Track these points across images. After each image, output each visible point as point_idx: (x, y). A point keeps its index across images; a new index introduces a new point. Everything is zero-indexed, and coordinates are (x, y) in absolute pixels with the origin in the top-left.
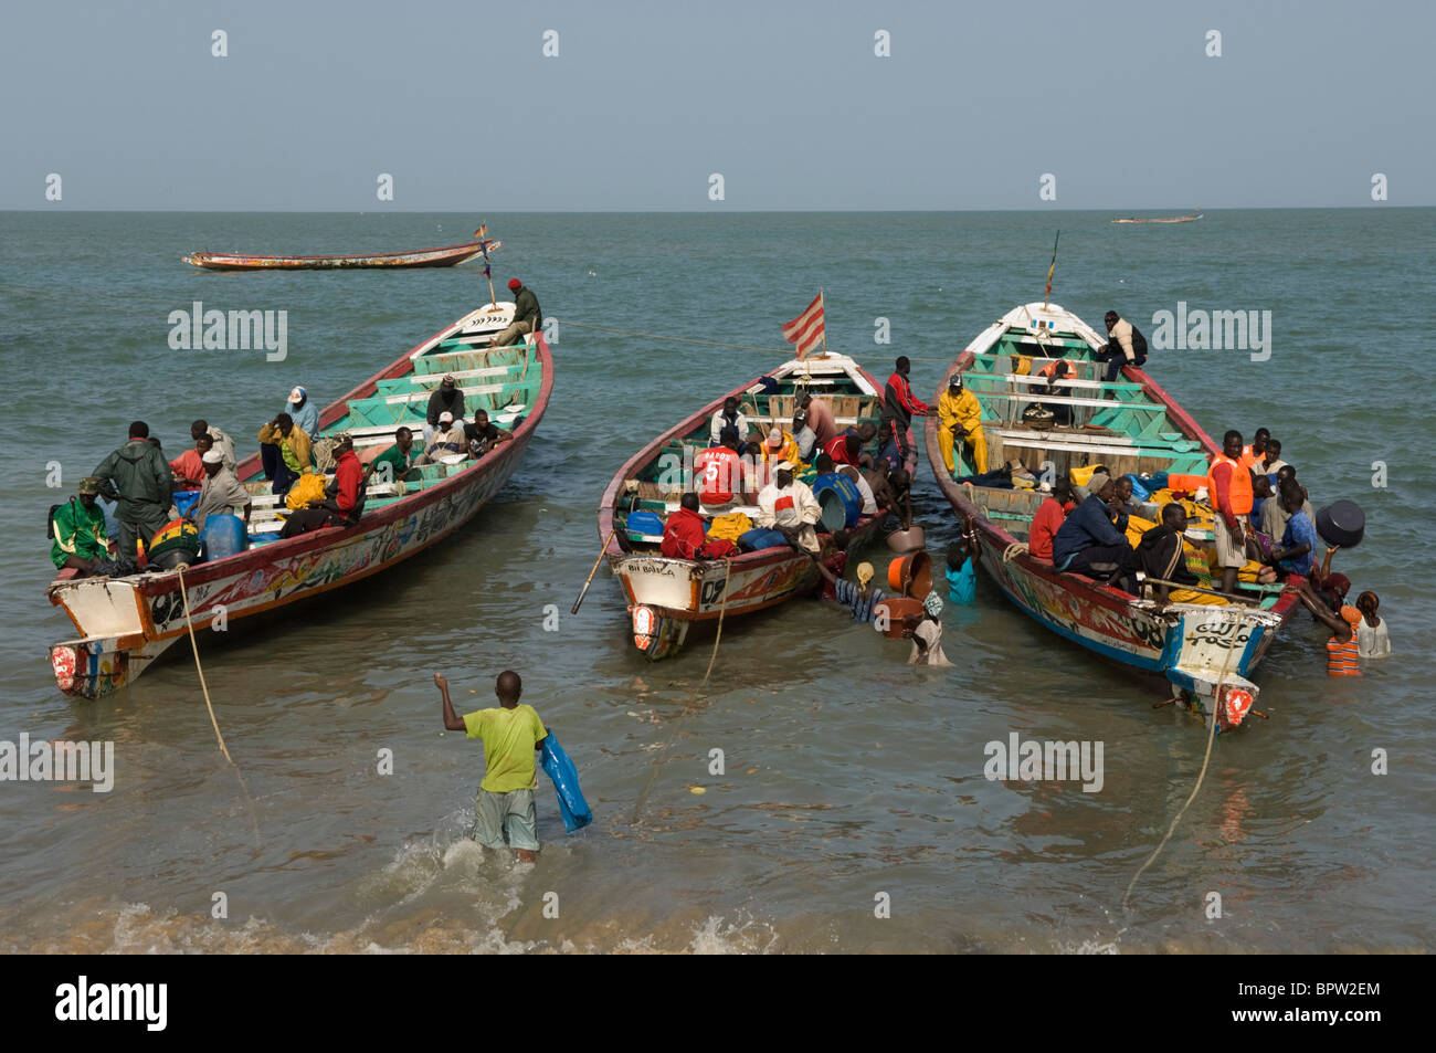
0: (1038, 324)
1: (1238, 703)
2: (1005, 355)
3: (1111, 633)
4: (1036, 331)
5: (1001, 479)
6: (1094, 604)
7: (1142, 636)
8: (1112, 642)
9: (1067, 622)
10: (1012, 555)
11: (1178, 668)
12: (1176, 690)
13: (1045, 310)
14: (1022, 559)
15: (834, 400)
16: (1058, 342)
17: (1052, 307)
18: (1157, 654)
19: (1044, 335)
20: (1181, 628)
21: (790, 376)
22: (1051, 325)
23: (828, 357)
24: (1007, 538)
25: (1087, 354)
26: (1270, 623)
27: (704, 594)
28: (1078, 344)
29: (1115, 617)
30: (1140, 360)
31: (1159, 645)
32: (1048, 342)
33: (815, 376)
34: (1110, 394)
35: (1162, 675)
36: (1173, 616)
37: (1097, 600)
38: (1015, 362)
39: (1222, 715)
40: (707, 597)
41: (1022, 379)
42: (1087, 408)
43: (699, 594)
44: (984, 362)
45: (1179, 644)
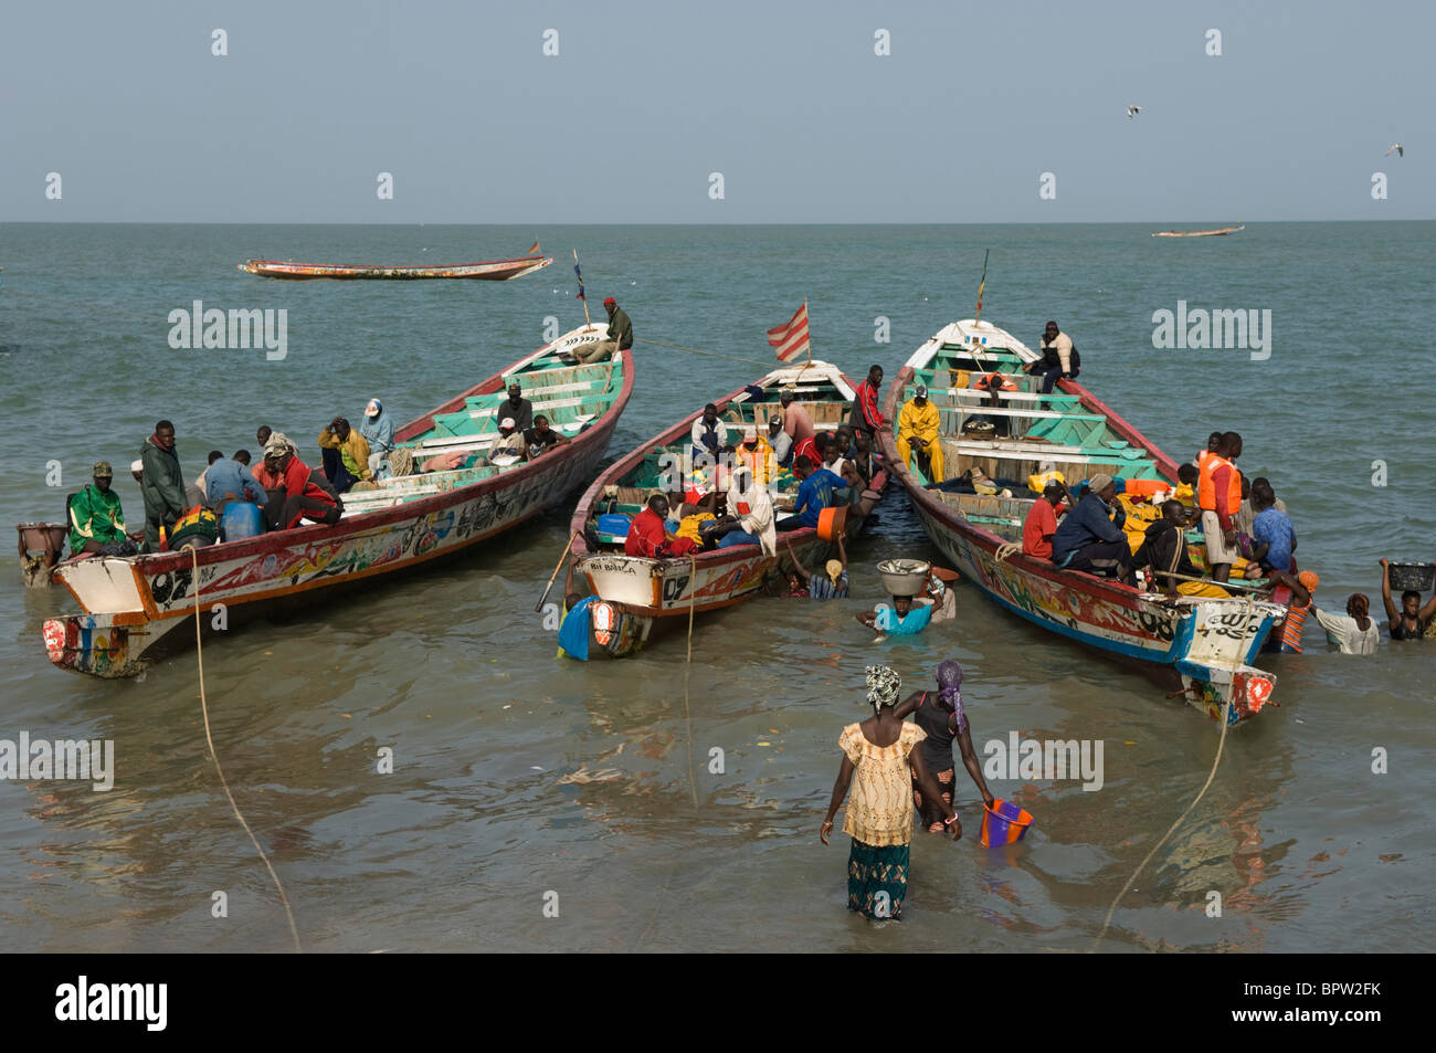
0: (971, 340)
1: (1258, 690)
2: (943, 371)
3: (1116, 627)
4: (970, 346)
5: (963, 485)
6: (1096, 600)
7: (1152, 628)
8: (1115, 636)
9: (1063, 618)
10: (1004, 554)
11: (1187, 659)
12: (1186, 682)
13: (976, 326)
14: (1015, 558)
15: (818, 407)
16: (992, 357)
17: (983, 324)
18: (1166, 646)
19: (978, 351)
20: (1192, 620)
21: (776, 384)
22: (984, 340)
23: (813, 366)
24: (997, 539)
25: (1021, 367)
26: (1279, 614)
27: (667, 590)
28: (1011, 358)
29: (1121, 610)
30: (1074, 373)
31: (1169, 637)
32: (983, 357)
33: (800, 384)
34: (1045, 406)
35: (1171, 666)
36: (1184, 608)
37: (1099, 594)
38: (954, 377)
39: (1241, 703)
40: (670, 593)
41: (963, 392)
42: (1024, 420)
43: (662, 592)
44: (923, 377)
45: (1190, 636)
